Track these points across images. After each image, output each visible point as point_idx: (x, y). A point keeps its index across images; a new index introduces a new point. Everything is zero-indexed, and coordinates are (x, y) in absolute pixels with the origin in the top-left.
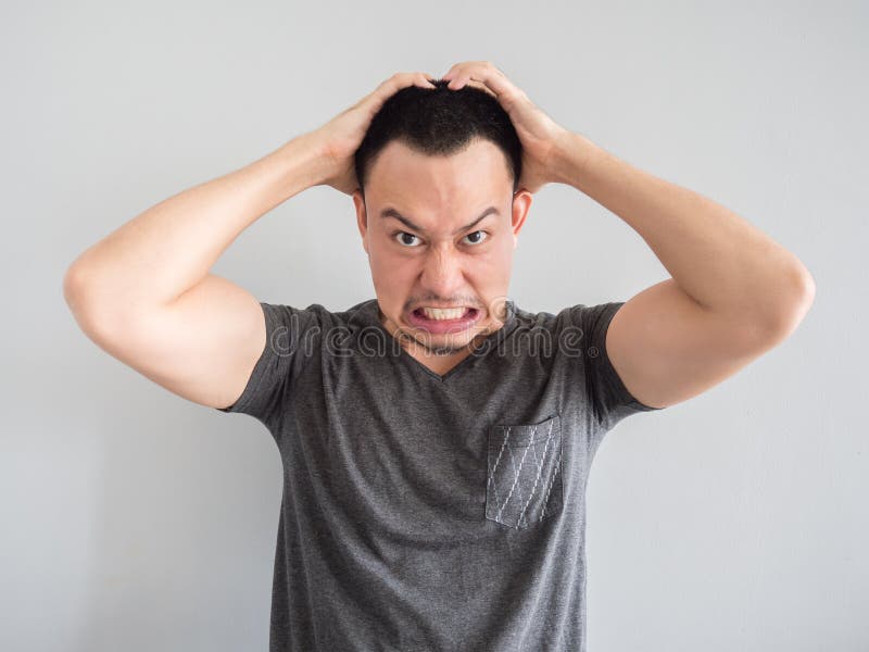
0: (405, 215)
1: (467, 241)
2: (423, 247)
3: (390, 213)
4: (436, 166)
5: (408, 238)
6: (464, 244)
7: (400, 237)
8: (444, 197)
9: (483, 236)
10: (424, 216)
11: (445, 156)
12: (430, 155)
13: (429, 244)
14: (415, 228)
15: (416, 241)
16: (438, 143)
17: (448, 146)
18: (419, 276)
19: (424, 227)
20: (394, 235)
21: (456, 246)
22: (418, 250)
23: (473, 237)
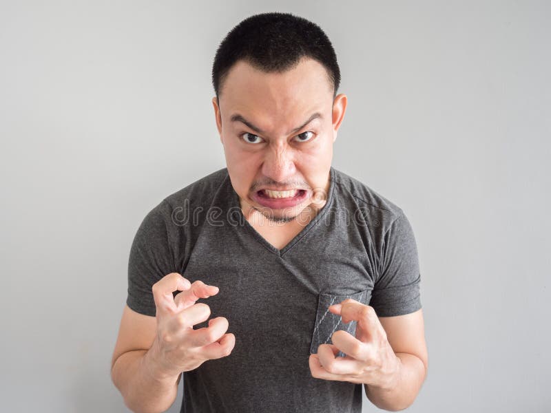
0: (249, 120)
1: (298, 139)
2: (264, 144)
3: (237, 118)
4: (272, 80)
5: (252, 138)
6: (295, 142)
7: (246, 137)
8: (279, 106)
9: (310, 135)
10: (264, 121)
11: (280, 72)
12: (267, 72)
13: (268, 142)
14: (257, 130)
15: (258, 140)
16: (274, 62)
17: (282, 64)
18: (261, 166)
19: (264, 130)
20: (241, 135)
21: (289, 144)
22: (261, 146)
23: (303, 136)
